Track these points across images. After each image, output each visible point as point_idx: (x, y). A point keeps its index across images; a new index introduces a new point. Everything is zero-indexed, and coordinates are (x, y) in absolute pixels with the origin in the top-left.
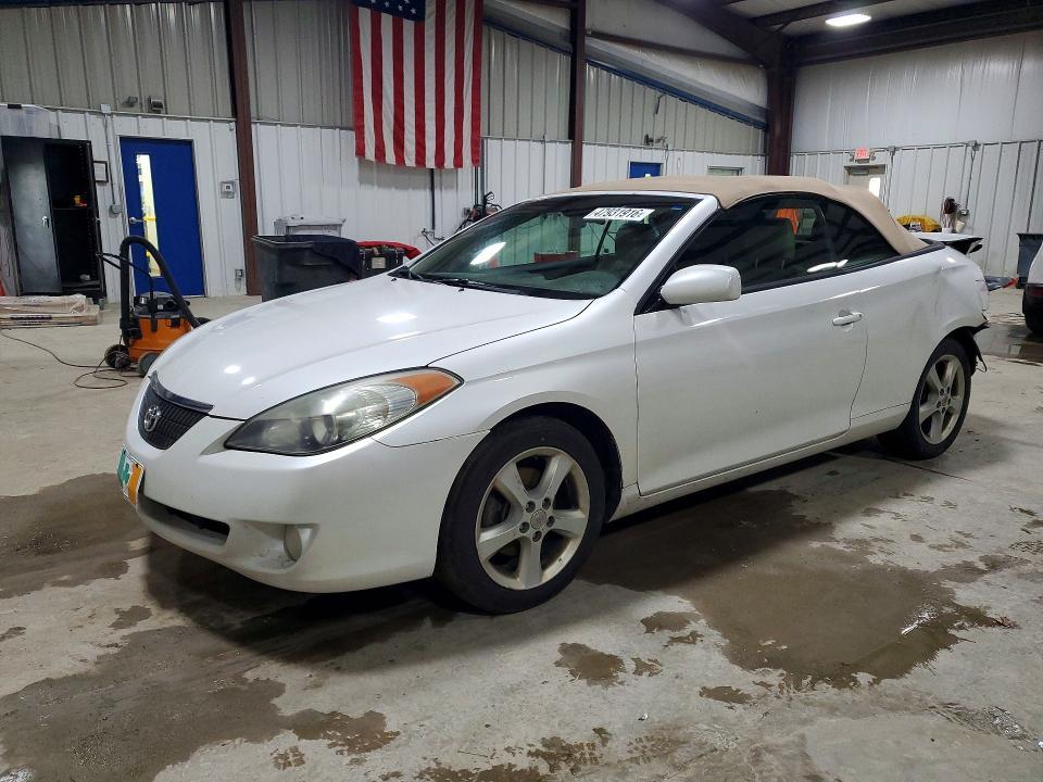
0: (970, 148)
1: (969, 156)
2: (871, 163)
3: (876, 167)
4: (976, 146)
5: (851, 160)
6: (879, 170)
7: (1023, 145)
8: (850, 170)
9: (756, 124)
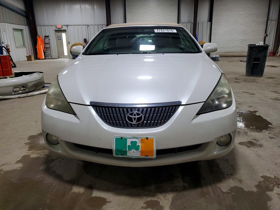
0: (87, 26)
1: (87, 28)
2: (62, 29)
3: (63, 30)
4: (88, 26)
5: (56, 28)
6: (65, 31)
7: (99, 26)
8: (56, 31)
9: (23, 15)
